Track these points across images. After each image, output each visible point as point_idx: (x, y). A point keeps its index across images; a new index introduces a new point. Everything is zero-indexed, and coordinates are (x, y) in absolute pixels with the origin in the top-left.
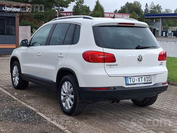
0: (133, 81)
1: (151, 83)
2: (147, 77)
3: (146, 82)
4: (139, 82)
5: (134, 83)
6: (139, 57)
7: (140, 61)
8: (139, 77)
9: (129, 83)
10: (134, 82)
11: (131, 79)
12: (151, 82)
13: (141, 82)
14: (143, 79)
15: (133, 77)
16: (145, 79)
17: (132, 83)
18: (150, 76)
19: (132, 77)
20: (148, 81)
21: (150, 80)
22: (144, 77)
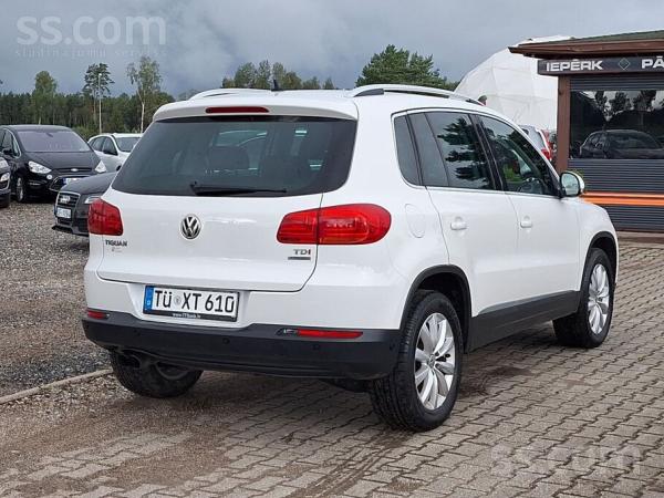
0: (167, 303)
1: (234, 320)
2: (220, 298)
3: (213, 312)
4: (185, 309)
5: (167, 309)
7: (189, 235)
8: (187, 292)
9: (154, 307)
10: (169, 306)
11: (161, 296)
12: (233, 314)
13: (192, 310)
14: (202, 301)
15: (168, 290)
16: (208, 301)
17: (161, 308)
18: (235, 296)
19: (164, 290)
20: (220, 310)
21: (229, 308)
22: (205, 295)
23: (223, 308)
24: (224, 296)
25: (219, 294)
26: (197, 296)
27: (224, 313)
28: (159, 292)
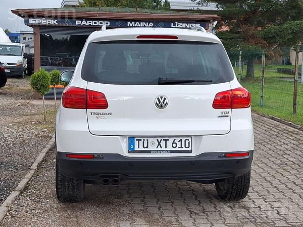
0: (145, 146)
1: (190, 152)
2: (181, 140)
3: (177, 149)
4: (159, 148)
5: (146, 149)
6: (158, 99)
7: (161, 106)
8: (159, 139)
9: (136, 148)
10: (147, 147)
11: (141, 142)
12: (190, 149)
13: (164, 148)
14: (170, 143)
15: (146, 139)
16: (173, 143)
17: (141, 148)
18: (190, 139)
19: (142, 139)
20: (181, 147)
21: (187, 146)
22: (171, 140)
23: (183, 145)
24: (183, 139)
25: (179, 139)
26: (166, 140)
27: (184, 149)
28: (139, 140)
